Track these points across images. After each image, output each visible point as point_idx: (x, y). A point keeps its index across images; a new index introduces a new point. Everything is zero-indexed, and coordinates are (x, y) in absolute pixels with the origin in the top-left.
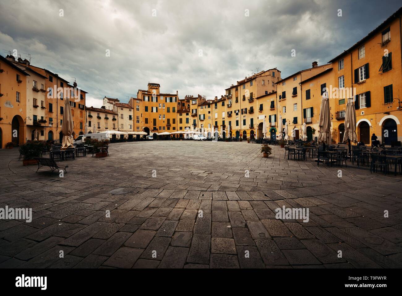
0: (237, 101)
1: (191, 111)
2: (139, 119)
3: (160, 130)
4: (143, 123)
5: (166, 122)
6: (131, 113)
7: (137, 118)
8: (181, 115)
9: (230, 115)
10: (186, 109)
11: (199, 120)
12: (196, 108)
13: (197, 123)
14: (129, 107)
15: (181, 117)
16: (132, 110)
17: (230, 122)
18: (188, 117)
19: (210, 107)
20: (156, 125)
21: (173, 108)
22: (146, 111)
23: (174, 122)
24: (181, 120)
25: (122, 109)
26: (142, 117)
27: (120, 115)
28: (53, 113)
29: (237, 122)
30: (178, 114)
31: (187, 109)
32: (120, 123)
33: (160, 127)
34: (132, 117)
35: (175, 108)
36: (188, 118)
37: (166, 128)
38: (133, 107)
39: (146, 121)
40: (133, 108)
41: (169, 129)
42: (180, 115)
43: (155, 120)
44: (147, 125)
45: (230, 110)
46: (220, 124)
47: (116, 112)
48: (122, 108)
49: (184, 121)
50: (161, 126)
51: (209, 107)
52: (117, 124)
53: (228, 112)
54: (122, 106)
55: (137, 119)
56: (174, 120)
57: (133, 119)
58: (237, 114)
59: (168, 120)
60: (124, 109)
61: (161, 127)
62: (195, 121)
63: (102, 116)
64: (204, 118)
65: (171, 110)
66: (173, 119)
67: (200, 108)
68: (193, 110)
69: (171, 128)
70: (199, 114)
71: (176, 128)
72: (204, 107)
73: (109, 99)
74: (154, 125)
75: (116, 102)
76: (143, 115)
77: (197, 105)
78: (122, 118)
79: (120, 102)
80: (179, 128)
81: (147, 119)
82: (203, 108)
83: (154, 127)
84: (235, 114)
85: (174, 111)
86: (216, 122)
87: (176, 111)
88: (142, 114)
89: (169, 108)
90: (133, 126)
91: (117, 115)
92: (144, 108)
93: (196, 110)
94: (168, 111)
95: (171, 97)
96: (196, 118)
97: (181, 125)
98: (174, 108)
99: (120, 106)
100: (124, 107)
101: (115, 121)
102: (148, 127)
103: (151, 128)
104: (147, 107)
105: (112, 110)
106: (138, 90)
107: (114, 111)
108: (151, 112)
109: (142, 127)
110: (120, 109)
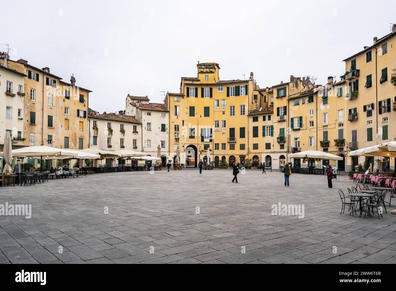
0: (369, 85)
1: (275, 111)
2: (180, 129)
3: (217, 150)
4: (186, 137)
5: (227, 135)
6: (166, 121)
7: (175, 128)
8: (255, 119)
9: (353, 116)
11: (290, 130)
12: (285, 105)
13: (286, 135)
14: (163, 109)
15: (256, 124)
16: (167, 115)
17: (354, 133)
19: (313, 101)
21: (241, 106)
22: (190, 115)
23: (242, 135)
24: (255, 129)
25: (149, 114)
26: (183, 126)
27: (145, 125)
28: (35, 125)
29: (370, 131)
30: (251, 119)
31: (269, 107)
32: (145, 139)
33: (216, 144)
34: (167, 127)
35: (244, 106)
37: (228, 146)
38: (168, 110)
40: (169, 112)
41: (232, 147)
42: (254, 121)
44: (192, 142)
45: (352, 106)
46: (333, 136)
47: (140, 119)
48: (149, 112)
51: (311, 100)
52: (140, 140)
53: (350, 111)
54: (151, 109)
55: (175, 130)
56: (242, 130)
57: (167, 131)
58: (369, 114)
59: (232, 131)
60: (153, 114)
61: (218, 144)
62: (282, 131)
63: (116, 127)
64: (301, 125)
65: (238, 111)
66: (241, 128)
67: (292, 103)
68: (278, 109)
69: (237, 146)
70: (291, 116)
71: (246, 147)
72: (301, 102)
73: (133, 98)
75: (144, 103)
76: (185, 123)
77: (287, 98)
78: (149, 130)
79: (150, 102)
80: (251, 147)
81: (194, 129)
82: (298, 104)
83: (205, 145)
84: (366, 113)
85: (243, 112)
86: (326, 134)
87: (247, 113)
88: (183, 121)
89: (234, 106)
90: (168, 143)
91: (140, 124)
92: (188, 110)
93: (285, 107)
94: (233, 113)
95: (237, 85)
96: (284, 125)
97: (255, 140)
99: (147, 108)
100: (153, 110)
101: (136, 134)
102: (195, 145)
103: (200, 147)
104: (194, 107)
105: (134, 117)
106: (182, 79)
107: (136, 119)
108: (201, 117)
109: (184, 144)
110: (147, 114)
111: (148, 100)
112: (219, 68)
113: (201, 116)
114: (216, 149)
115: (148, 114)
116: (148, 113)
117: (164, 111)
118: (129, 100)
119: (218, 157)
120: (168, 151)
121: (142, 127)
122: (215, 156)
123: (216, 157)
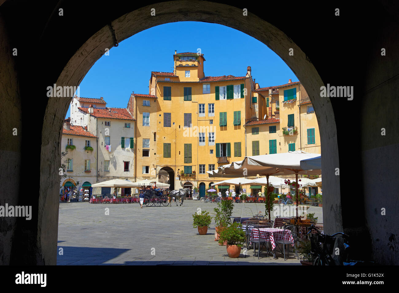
1: (282, 120)
2: (150, 145)
3: (202, 175)
4: (157, 155)
7: (144, 143)
8: (256, 131)
10: (272, 116)
14: (126, 116)
15: (256, 138)
16: (132, 125)
18: (273, 136)
20: (190, 162)
21: (235, 113)
22: (165, 126)
23: (238, 154)
24: (256, 145)
26: (155, 140)
27: (102, 139)
30: (249, 131)
31: (273, 114)
32: (101, 159)
33: (200, 166)
35: (239, 113)
36: (275, 141)
38: (134, 117)
39: (167, 150)
40: (135, 121)
42: (253, 134)
43: (188, 148)
44: (168, 162)
47: (94, 131)
48: (108, 121)
49: (264, 147)
50: (203, 163)
52: (95, 160)
54: (110, 117)
55: (144, 146)
56: (238, 147)
59: (223, 147)
60: (112, 123)
61: (204, 166)
62: (292, 147)
65: (230, 119)
66: (236, 144)
67: (304, 111)
73: (83, 101)
74: (185, 162)
76: (157, 136)
77: (297, 102)
78: (108, 145)
79: (107, 106)
81: (170, 144)
83: (185, 167)
87: (243, 122)
88: (155, 134)
89: (225, 113)
90: (134, 164)
91: (95, 137)
92: (162, 118)
95: (229, 84)
96: (295, 140)
98: (237, 114)
99: (105, 116)
100: (113, 119)
101: (89, 152)
102: (172, 167)
103: (179, 170)
104: (170, 114)
105: (86, 128)
106: (152, 74)
107: (88, 130)
108: (180, 128)
109: (157, 166)
110: (104, 123)
111: (104, 104)
112: (204, 60)
113: (180, 126)
114: (201, 172)
115: (106, 124)
116: (106, 122)
117: (128, 120)
118: (76, 104)
119: (204, 184)
120: (133, 176)
121: (97, 141)
122: (199, 183)
123: (201, 184)
